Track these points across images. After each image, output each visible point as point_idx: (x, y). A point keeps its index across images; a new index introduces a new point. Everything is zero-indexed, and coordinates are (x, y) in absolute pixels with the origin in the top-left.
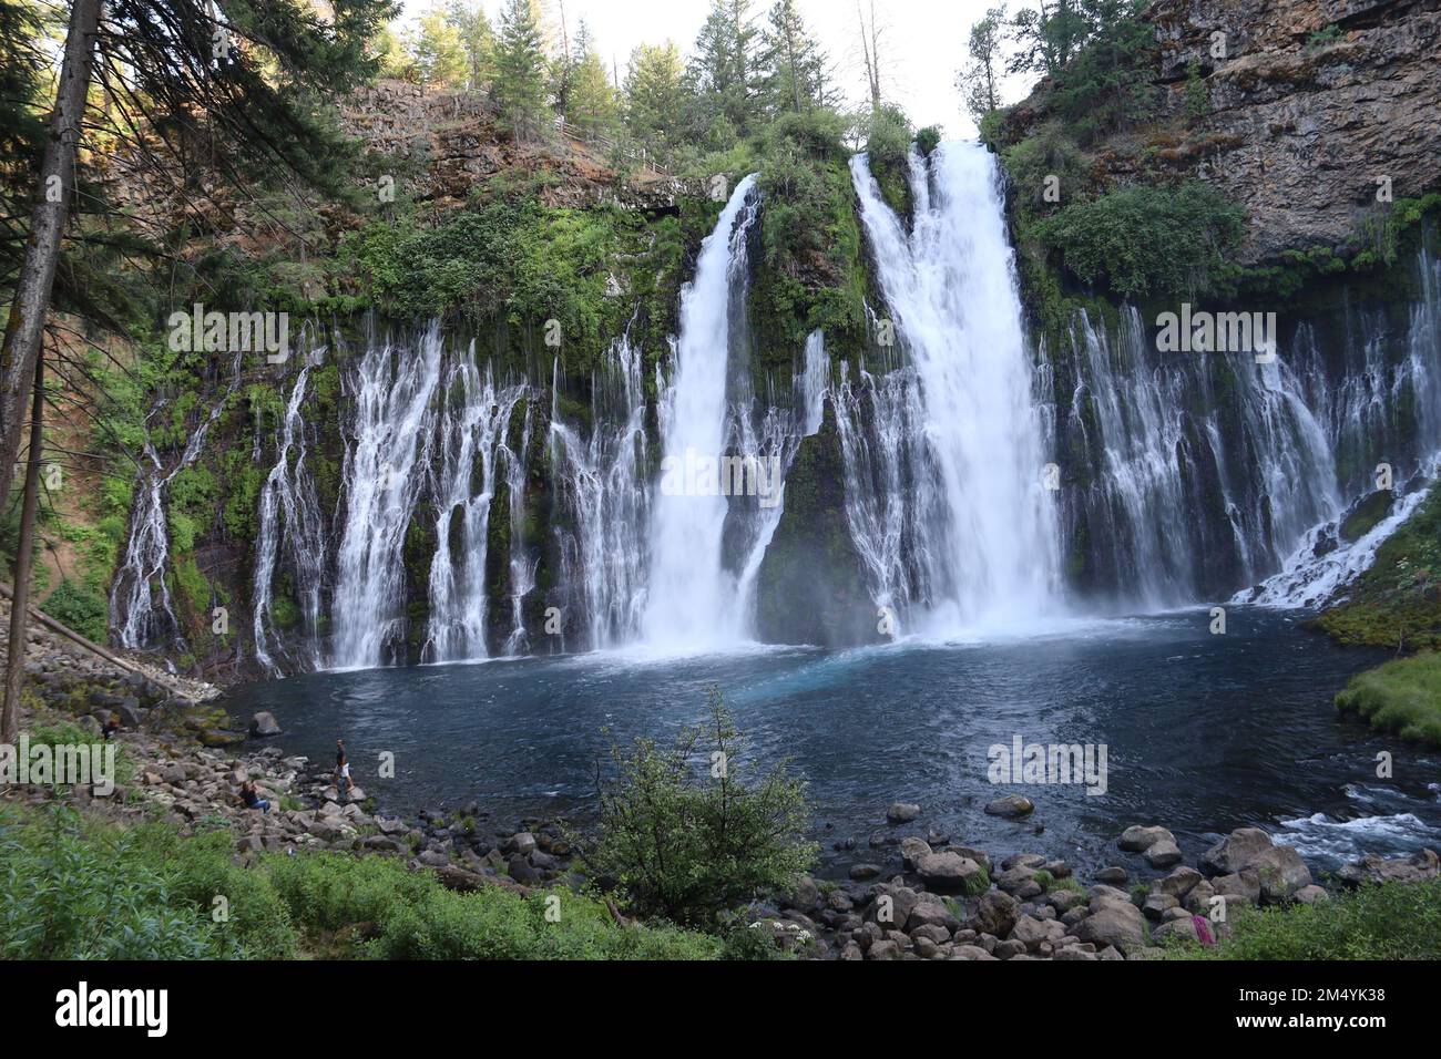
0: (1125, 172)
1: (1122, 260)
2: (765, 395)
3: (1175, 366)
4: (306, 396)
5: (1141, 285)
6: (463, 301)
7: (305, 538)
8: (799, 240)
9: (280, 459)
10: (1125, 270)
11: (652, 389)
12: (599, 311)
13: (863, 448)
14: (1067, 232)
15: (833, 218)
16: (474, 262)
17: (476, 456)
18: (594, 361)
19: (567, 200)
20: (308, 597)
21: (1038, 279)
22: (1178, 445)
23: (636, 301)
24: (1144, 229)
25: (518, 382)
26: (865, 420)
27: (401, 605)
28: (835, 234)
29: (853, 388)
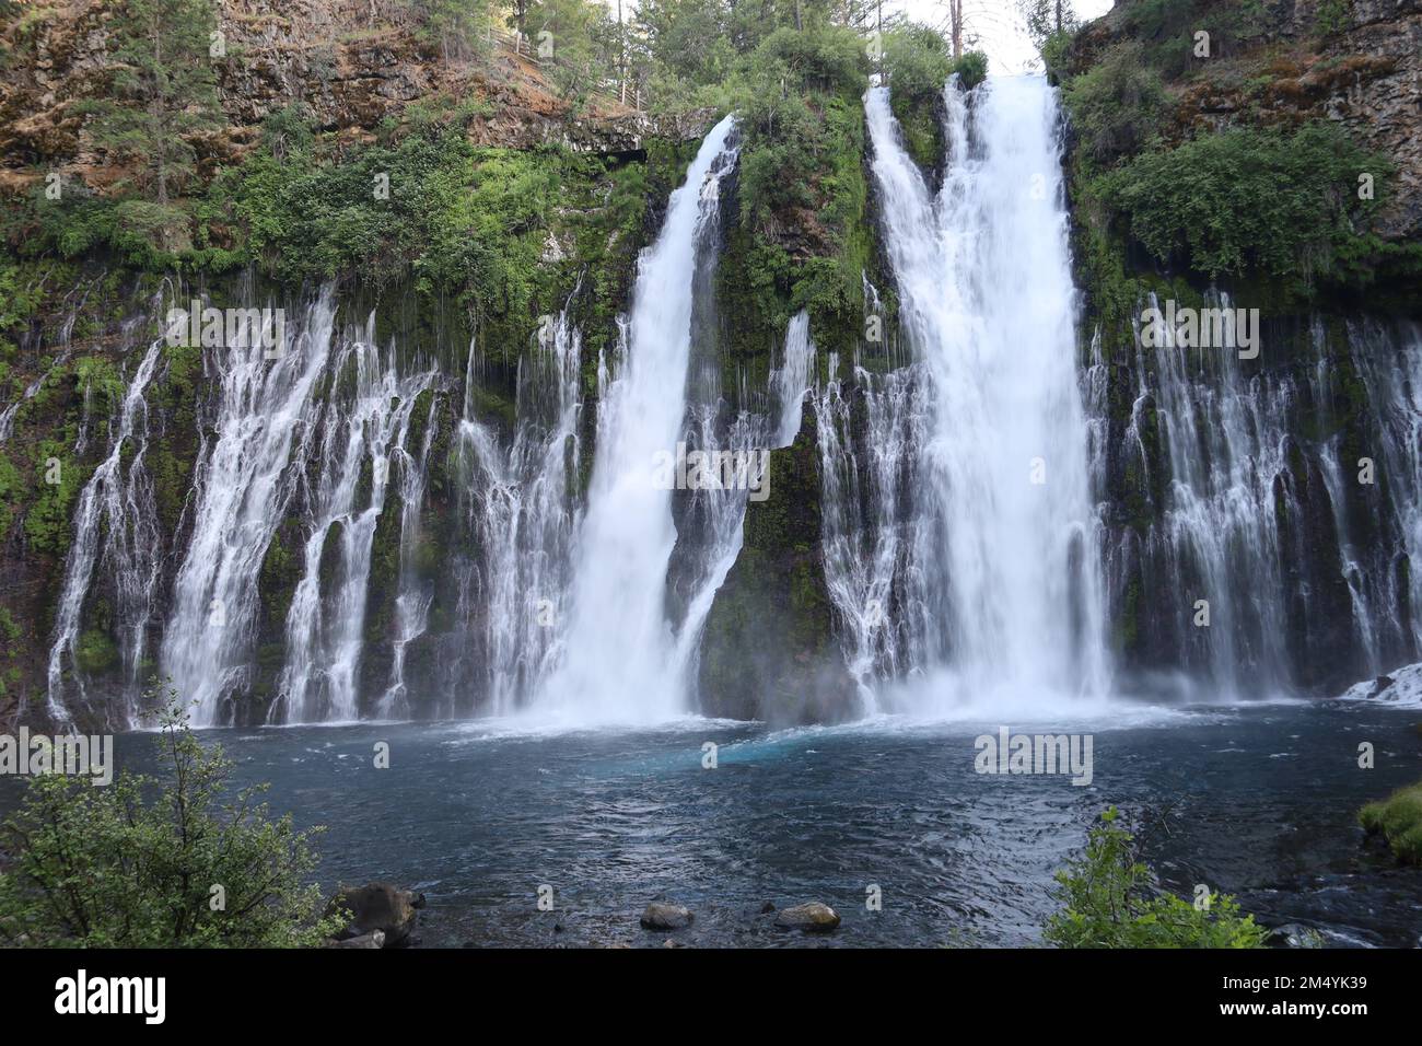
0: (1222, 111)
1: (1208, 229)
2: (734, 395)
3: (1282, 374)
4: (155, 376)
5: (1232, 263)
6: (361, 261)
7: (133, 557)
8: (784, 194)
9: (111, 454)
10: (1211, 243)
11: (591, 382)
12: (531, 280)
13: (851, 469)
14: (1134, 190)
15: (832, 167)
16: (379, 211)
17: (366, 462)
18: (521, 344)
19: (502, 136)
20: (130, 631)
21: (1096, 252)
22: (1277, 479)
23: (581, 268)
24: (1238, 187)
25: (427, 367)
26: (855, 428)
27: (249, 649)
28: (832, 188)
29: (844, 388)
